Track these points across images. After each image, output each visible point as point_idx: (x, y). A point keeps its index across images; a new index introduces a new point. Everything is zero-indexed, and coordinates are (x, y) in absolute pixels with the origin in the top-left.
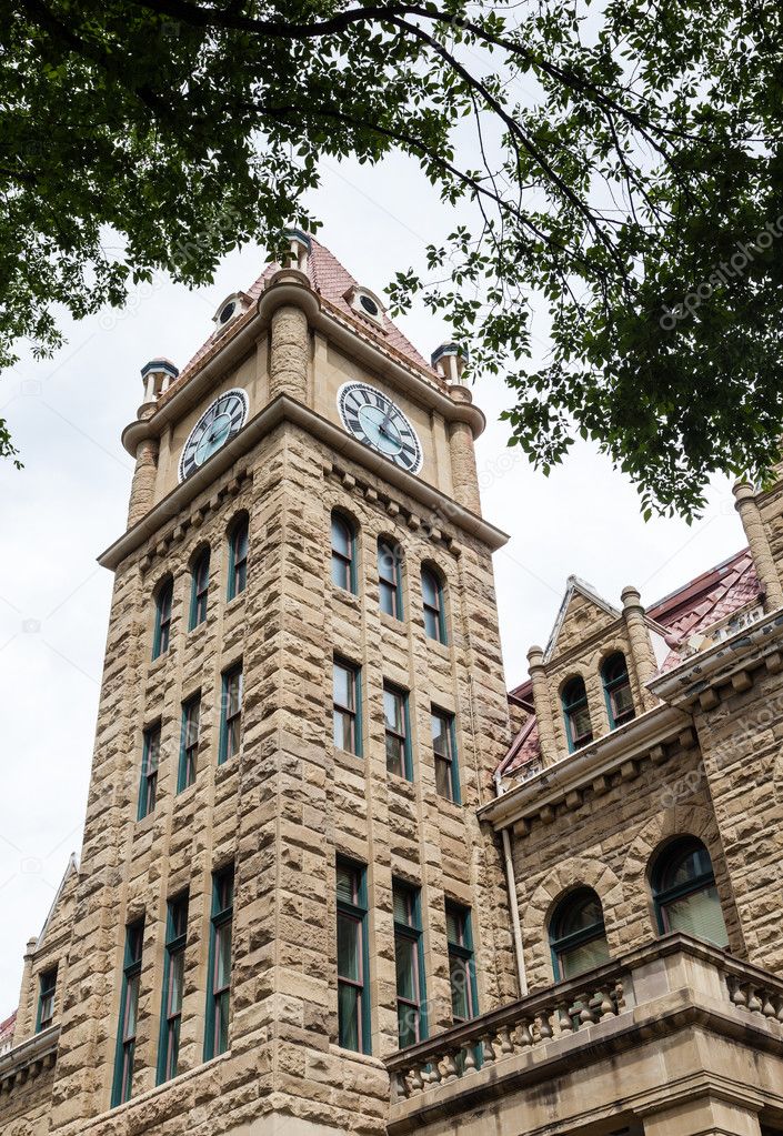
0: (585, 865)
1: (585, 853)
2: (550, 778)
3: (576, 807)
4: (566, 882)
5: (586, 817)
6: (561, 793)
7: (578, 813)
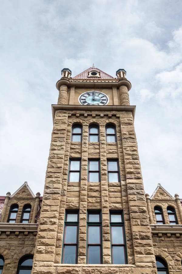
0: (162, 252)
1: (163, 249)
2: (157, 227)
3: (160, 237)
4: (156, 254)
5: (163, 240)
6: (158, 232)
7: (160, 238)
